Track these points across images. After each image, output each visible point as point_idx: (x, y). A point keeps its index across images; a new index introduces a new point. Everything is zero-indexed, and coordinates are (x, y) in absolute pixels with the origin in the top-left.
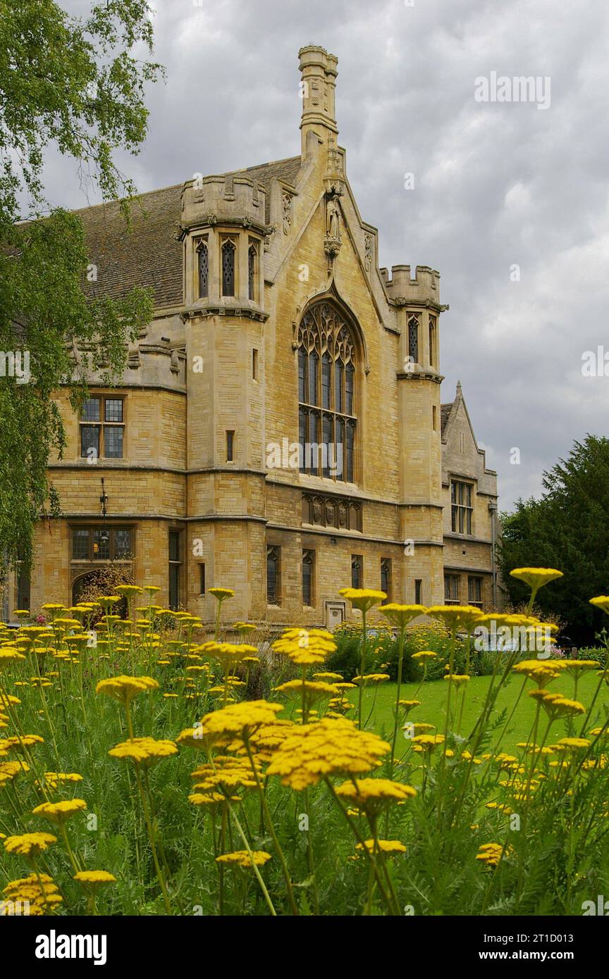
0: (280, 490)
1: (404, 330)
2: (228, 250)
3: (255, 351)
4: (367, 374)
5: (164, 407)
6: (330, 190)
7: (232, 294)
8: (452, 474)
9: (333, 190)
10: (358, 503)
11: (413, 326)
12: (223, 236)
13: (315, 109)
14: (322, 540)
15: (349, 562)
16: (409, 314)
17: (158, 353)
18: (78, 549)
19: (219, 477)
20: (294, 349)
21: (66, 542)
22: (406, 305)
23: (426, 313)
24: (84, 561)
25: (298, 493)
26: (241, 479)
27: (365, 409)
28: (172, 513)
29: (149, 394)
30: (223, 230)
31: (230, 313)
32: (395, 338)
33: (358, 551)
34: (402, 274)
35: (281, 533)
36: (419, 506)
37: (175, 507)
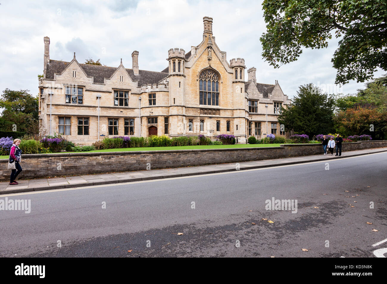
0: (193, 109)
1: (234, 72)
2: (179, 63)
3: (180, 82)
4: (222, 83)
5: (163, 95)
6: (208, 46)
7: (175, 71)
8: (274, 101)
9: (209, 46)
10: (219, 110)
11: (236, 71)
12: (178, 60)
13: (206, 30)
14: (206, 118)
15: (216, 122)
16: (235, 69)
17: (161, 85)
18: (149, 122)
19: (172, 107)
20: (197, 80)
21: (146, 121)
22: (234, 67)
23: (239, 68)
24: (150, 124)
25: (199, 109)
26: (176, 107)
27: (221, 90)
28: (166, 114)
29: (160, 92)
30: (173, 59)
31: (174, 75)
32: (232, 74)
33: (219, 119)
34: (233, 61)
35: (193, 117)
36: (237, 109)
37: (166, 113)
